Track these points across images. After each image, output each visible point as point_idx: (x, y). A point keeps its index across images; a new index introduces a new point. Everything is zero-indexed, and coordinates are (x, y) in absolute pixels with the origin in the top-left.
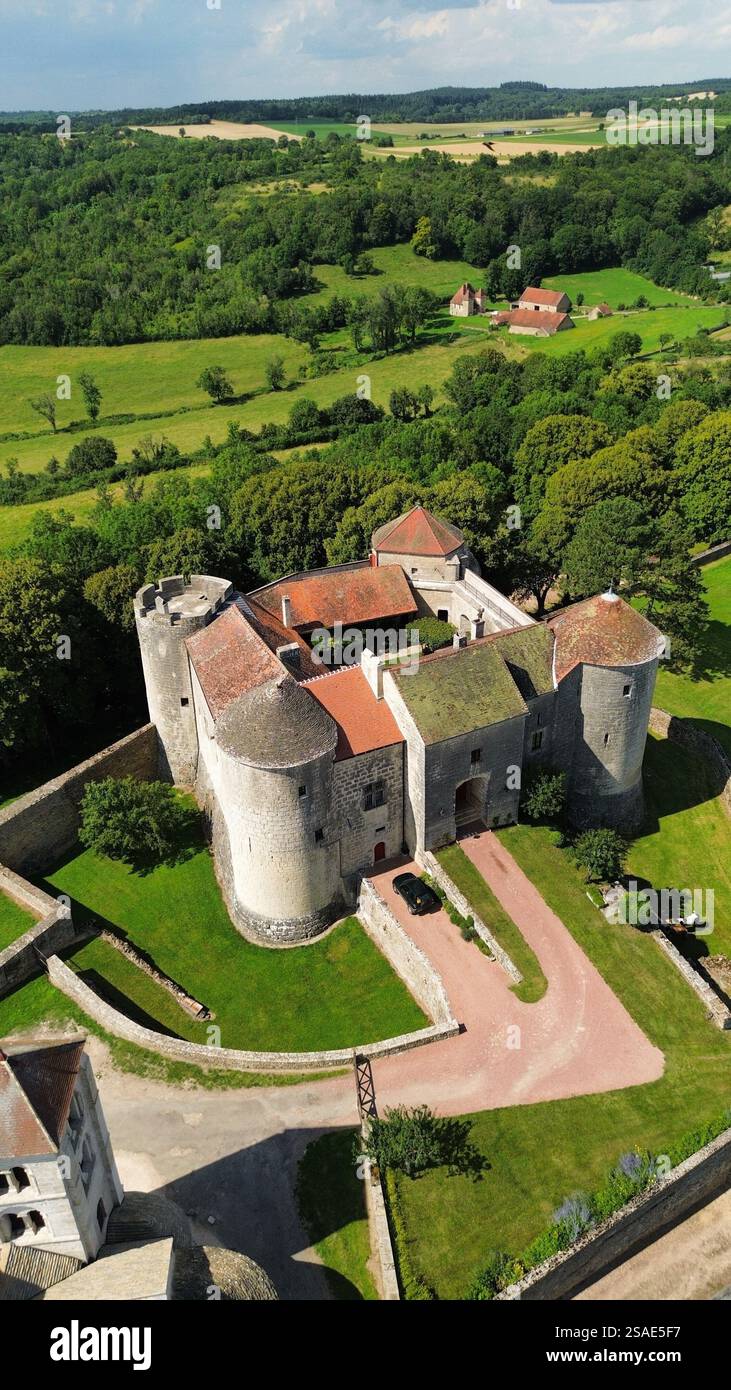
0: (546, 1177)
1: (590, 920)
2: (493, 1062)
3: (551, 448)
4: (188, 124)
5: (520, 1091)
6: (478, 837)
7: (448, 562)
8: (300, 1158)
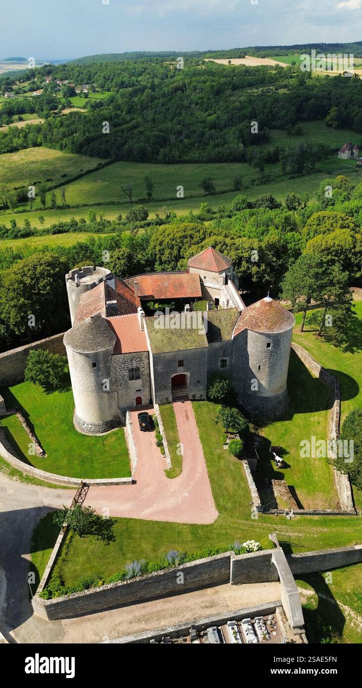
0: (136, 551)
1: (216, 449)
2: (140, 499)
3: (318, 228)
4: (234, 58)
5: (146, 514)
6: (183, 402)
7: (220, 275)
8: (42, 518)
